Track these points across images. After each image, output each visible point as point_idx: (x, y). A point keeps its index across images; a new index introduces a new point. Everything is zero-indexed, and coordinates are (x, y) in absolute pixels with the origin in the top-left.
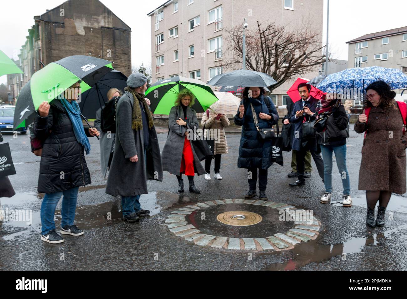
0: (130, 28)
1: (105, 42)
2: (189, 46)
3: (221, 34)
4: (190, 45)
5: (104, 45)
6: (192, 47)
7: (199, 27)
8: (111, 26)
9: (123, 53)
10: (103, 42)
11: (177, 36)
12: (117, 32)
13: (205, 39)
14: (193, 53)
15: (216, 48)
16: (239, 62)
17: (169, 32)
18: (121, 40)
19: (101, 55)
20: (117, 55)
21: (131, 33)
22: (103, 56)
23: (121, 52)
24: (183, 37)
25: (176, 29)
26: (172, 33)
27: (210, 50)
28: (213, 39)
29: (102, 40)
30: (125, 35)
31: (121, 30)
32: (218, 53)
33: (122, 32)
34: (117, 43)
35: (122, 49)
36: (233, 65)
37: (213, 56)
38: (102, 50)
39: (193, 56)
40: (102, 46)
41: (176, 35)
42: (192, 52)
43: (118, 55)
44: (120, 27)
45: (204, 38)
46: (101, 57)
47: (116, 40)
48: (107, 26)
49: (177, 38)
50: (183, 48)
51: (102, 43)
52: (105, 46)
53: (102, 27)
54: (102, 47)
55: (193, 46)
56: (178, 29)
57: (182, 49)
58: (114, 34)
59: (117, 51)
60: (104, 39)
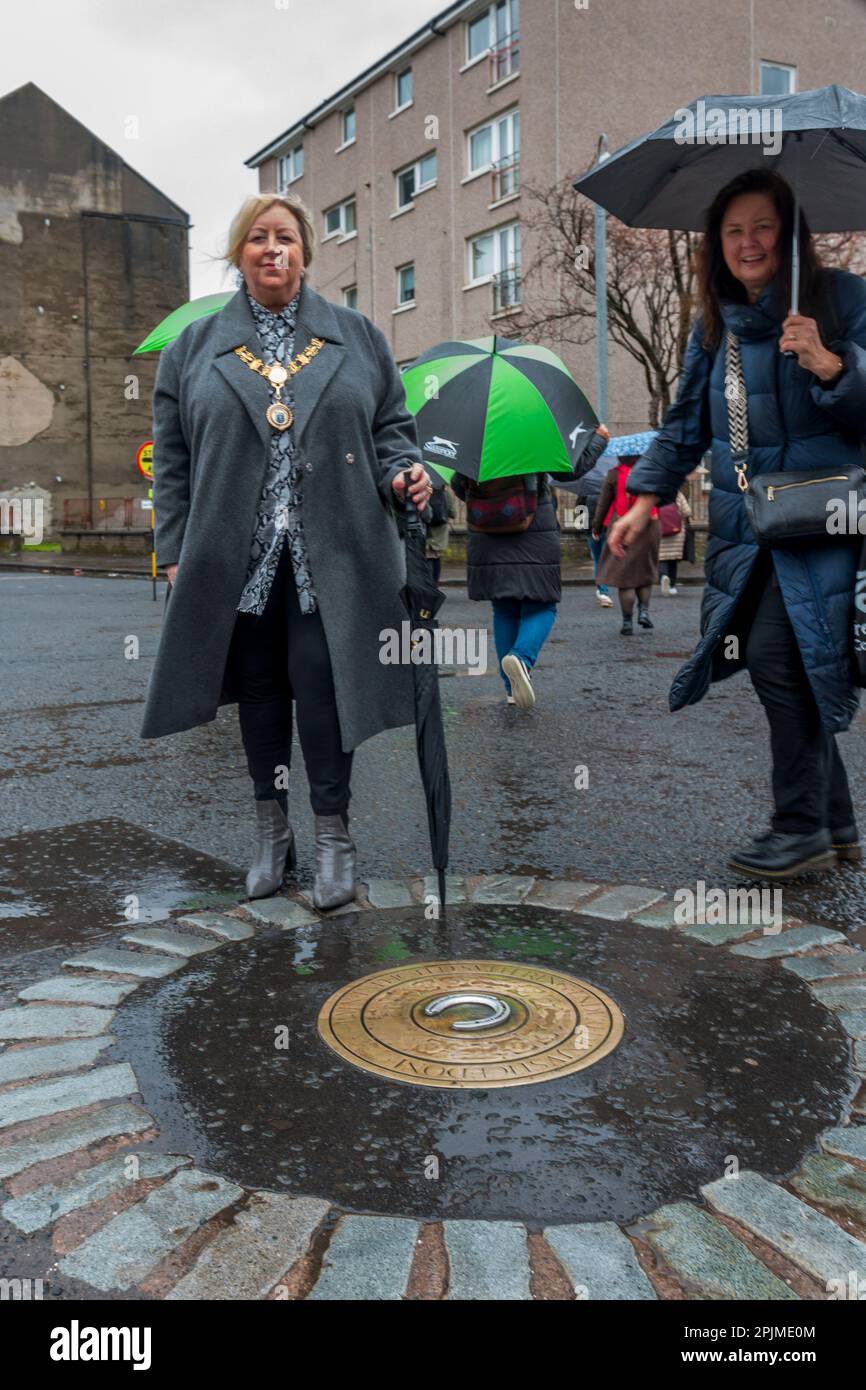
0: (186, 216)
1: (95, 267)
2: (397, 268)
3: (513, 215)
4: (400, 263)
5: (93, 276)
6: (406, 269)
7: (432, 193)
8: (116, 209)
9: (159, 306)
10: (89, 268)
11: (353, 234)
12: (138, 229)
13: (456, 236)
14: (409, 294)
15: (497, 269)
16: (582, 312)
17: (325, 222)
18: (152, 258)
19: (82, 313)
20: (137, 314)
21: (192, 233)
22: (86, 318)
23: (152, 302)
24: (374, 236)
25: (348, 207)
26: (334, 224)
27: (475, 277)
28: (484, 234)
29: (85, 257)
30: (166, 240)
31: (154, 223)
32: (505, 286)
33: (156, 232)
34: (139, 270)
35: (156, 289)
36: (558, 325)
37: (487, 301)
38: (85, 296)
39: (410, 304)
40: (85, 280)
41: (348, 231)
42: (409, 288)
43: (142, 312)
44: (149, 210)
45: (452, 235)
46: (82, 321)
47: (133, 260)
48: (101, 207)
49: (354, 242)
50: (375, 277)
51: (85, 269)
52: (96, 281)
53: (87, 215)
54: (86, 285)
55: (412, 268)
56: (358, 209)
57: (372, 281)
58: (126, 237)
59: (137, 300)
60: (93, 258)
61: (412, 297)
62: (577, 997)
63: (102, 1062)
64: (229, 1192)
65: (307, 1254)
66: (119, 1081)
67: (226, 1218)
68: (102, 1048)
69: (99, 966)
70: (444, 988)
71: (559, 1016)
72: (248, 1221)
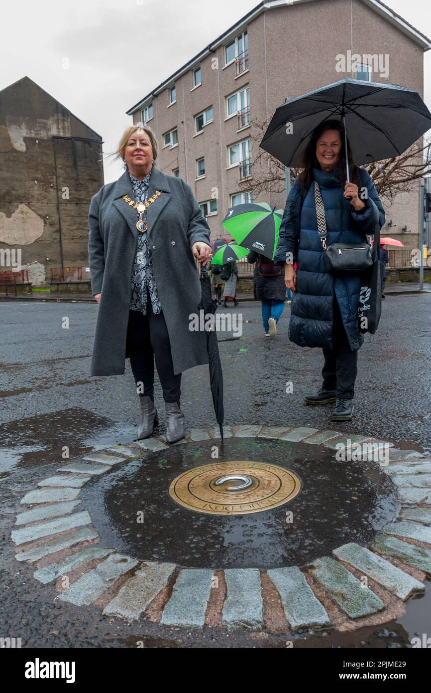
0: (101, 138)
1: (59, 161)
2: (197, 160)
3: (248, 135)
4: (198, 158)
5: (59, 166)
6: (201, 160)
7: (211, 125)
8: (68, 135)
10: (57, 163)
11: (176, 145)
12: (79, 144)
13: (223, 145)
14: (202, 172)
15: (241, 160)
16: (279, 178)
17: (163, 140)
18: (86, 157)
19: (55, 183)
20: (80, 183)
21: (103, 145)
22: (57, 186)
23: (86, 178)
24: (185, 145)
25: (173, 132)
26: (168, 141)
27: (231, 164)
28: (235, 144)
29: (55, 158)
30: (92, 149)
31: (86, 141)
32: (245, 168)
33: (87, 145)
34: (80, 163)
35: (88, 172)
36: (269, 185)
37: (237, 175)
38: (56, 175)
39: (203, 176)
40: (56, 168)
41: (174, 143)
42: (202, 169)
43: (82, 182)
44: (83, 136)
45: (221, 144)
46: (55, 187)
47: (77, 159)
48: (61, 134)
49: (177, 148)
50: (187, 164)
51: (55, 163)
52: (61, 168)
53: (55, 138)
54: (56, 170)
55: (203, 160)
56: (178, 133)
57: (186, 166)
58: (74, 147)
59: (80, 177)
60: (59, 158)
61: (204, 173)
62: (280, 474)
63: (76, 511)
64: (132, 563)
65: (166, 586)
66: (83, 518)
67: (132, 573)
68: (75, 505)
69: (73, 471)
70: (223, 473)
71: (273, 482)
72: (141, 574)
